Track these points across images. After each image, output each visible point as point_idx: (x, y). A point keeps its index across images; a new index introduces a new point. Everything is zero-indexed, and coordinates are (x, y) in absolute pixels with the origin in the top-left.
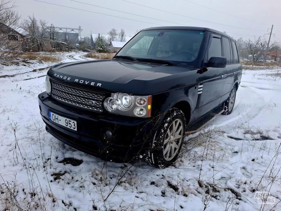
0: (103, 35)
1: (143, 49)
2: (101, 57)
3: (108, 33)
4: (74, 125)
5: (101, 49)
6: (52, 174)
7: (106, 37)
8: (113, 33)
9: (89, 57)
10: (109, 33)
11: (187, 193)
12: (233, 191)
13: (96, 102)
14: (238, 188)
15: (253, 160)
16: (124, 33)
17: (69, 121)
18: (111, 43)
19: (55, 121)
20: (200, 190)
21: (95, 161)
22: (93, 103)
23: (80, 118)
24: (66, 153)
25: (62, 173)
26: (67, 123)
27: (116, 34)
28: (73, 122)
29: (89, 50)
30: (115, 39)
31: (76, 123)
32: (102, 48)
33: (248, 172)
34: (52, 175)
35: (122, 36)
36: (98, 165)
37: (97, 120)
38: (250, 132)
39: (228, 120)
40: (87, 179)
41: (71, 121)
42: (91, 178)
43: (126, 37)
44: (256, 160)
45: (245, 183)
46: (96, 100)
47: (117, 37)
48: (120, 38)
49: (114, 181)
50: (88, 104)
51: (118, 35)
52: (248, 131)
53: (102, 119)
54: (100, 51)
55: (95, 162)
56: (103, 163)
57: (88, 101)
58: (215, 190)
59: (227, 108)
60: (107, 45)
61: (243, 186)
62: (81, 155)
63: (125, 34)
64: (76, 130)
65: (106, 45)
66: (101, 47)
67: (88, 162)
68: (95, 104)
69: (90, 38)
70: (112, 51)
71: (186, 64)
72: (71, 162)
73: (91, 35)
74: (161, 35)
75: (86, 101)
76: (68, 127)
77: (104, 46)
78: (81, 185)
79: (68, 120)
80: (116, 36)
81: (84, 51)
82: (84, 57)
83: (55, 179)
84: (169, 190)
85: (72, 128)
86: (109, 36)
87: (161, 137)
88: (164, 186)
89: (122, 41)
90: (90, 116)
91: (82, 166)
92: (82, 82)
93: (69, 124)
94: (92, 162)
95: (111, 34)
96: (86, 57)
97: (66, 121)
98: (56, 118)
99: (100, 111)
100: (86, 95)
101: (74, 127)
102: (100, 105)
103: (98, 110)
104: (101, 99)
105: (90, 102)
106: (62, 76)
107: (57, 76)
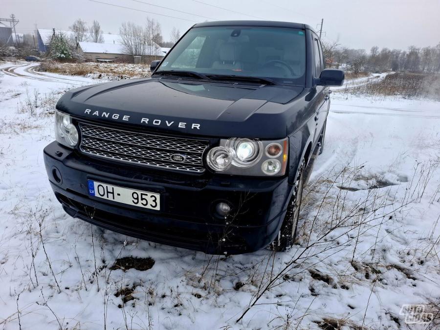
0: (64, 32)
1: (135, 55)
2: (68, 70)
3: (70, 28)
4: (155, 201)
5: (62, 55)
6: (116, 292)
7: (69, 34)
8: (79, 28)
9: (46, 71)
10: (72, 28)
11: (347, 284)
12: (399, 269)
13: (189, 157)
14: (404, 262)
15: (391, 218)
16: (99, 28)
17: (142, 194)
18: (78, 44)
19: (105, 197)
20: (359, 275)
21: (176, 256)
22: (183, 158)
23: (166, 188)
24: (113, 250)
25: (130, 287)
26: (137, 199)
27: (84, 30)
28: (152, 196)
29: (38, 58)
30: (83, 38)
31: (158, 196)
32: (65, 54)
33: (396, 237)
34: (117, 295)
35: (97, 32)
36: (184, 262)
37: (200, 188)
38: (361, 177)
39: (324, 162)
40: (181, 289)
41: (147, 195)
42: (187, 287)
43: (103, 34)
44: (394, 218)
45: (408, 254)
46: (189, 154)
47: (88, 34)
48: (92, 37)
49: (227, 284)
50: (173, 161)
51: (89, 31)
52: (359, 176)
53: (210, 185)
54: (61, 60)
55: (178, 258)
56: (190, 257)
57: (173, 157)
58: (375, 271)
59: (320, 144)
60: (72, 48)
61: (407, 258)
62: (144, 249)
63: (101, 29)
64: (158, 208)
65: (70, 49)
66: (62, 53)
67: (164, 260)
68: (188, 161)
69: (35, 35)
70: (83, 58)
71: (292, 82)
72: (131, 265)
73: (38, 31)
74: (236, 35)
75: (168, 156)
76: (139, 205)
77: (67, 51)
78: (176, 302)
79: (139, 192)
80: (85, 33)
81: (29, 60)
82: (35, 72)
83: (125, 301)
84: (318, 284)
85: (149, 207)
86: (73, 33)
87: (293, 203)
88: (308, 279)
89: (96, 42)
90: (183, 182)
91: (156, 268)
93: (142, 199)
94: (171, 258)
95: (76, 28)
96: (39, 71)
97: (135, 196)
98: (108, 192)
99: (199, 171)
100: (168, 146)
101: (154, 204)
102: (199, 162)
103: (193, 170)
104: (199, 152)
105: (178, 157)
106: (107, 114)
107: (95, 113)
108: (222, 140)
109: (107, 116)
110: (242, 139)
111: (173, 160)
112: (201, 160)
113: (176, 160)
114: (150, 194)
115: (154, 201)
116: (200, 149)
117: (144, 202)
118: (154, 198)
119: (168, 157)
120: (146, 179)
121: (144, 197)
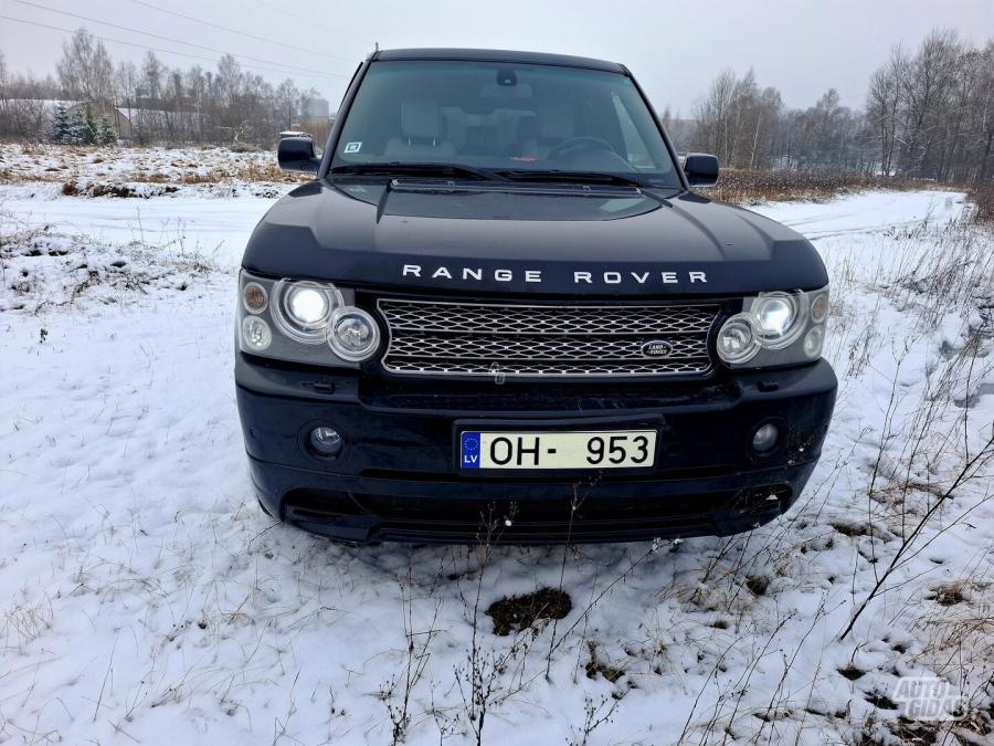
4: (643, 448)
13: (680, 343)
17: (613, 439)
22: (668, 349)
26: (601, 451)
28: (636, 440)
31: (651, 436)
41: (625, 438)
46: (679, 337)
50: (646, 357)
57: (646, 349)
64: (649, 463)
68: (679, 351)
75: (635, 348)
76: (604, 464)
79: (606, 436)
85: (628, 463)
92: (613, 279)
93: (612, 449)
97: (596, 446)
98: (521, 451)
99: (698, 370)
100: (637, 326)
101: (640, 455)
102: (700, 351)
103: (686, 369)
104: (702, 329)
105: (657, 347)
106: (476, 273)
107: (438, 273)
108: (746, 300)
109: (478, 277)
110: (770, 294)
111: (648, 354)
112: (703, 346)
113: (653, 355)
114: (631, 435)
115: (640, 448)
116: (703, 324)
117: (617, 455)
118: (641, 443)
119: (639, 350)
120: (609, 406)
121: (617, 443)
